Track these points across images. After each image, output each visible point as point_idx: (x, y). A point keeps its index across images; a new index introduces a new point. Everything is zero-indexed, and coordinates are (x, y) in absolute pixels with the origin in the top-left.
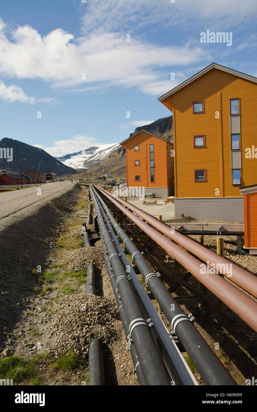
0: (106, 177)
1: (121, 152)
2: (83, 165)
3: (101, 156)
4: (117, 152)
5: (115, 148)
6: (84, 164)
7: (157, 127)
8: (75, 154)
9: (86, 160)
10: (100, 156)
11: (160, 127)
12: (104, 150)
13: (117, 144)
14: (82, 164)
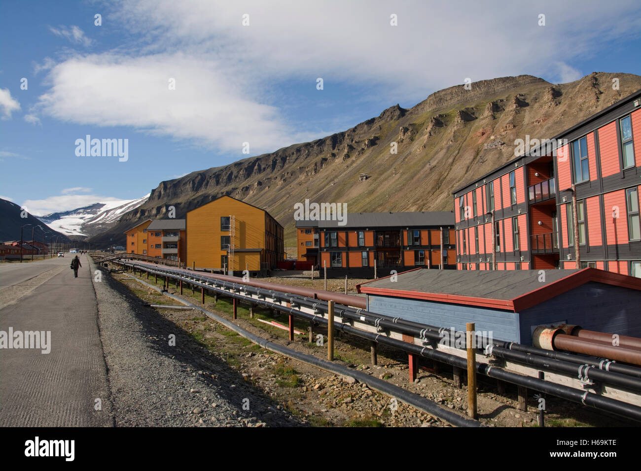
0: (114, 250)
1: (138, 215)
2: (79, 231)
3: (108, 217)
4: (132, 215)
5: (129, 207)
6: (80, 229)
7: (190, 183)
8: (67, 213)
9: (85, 222)
10: (106, 217)
11: (194, 183)
12: (114, 209)
13: (133, 202)
14: (78, 228)
